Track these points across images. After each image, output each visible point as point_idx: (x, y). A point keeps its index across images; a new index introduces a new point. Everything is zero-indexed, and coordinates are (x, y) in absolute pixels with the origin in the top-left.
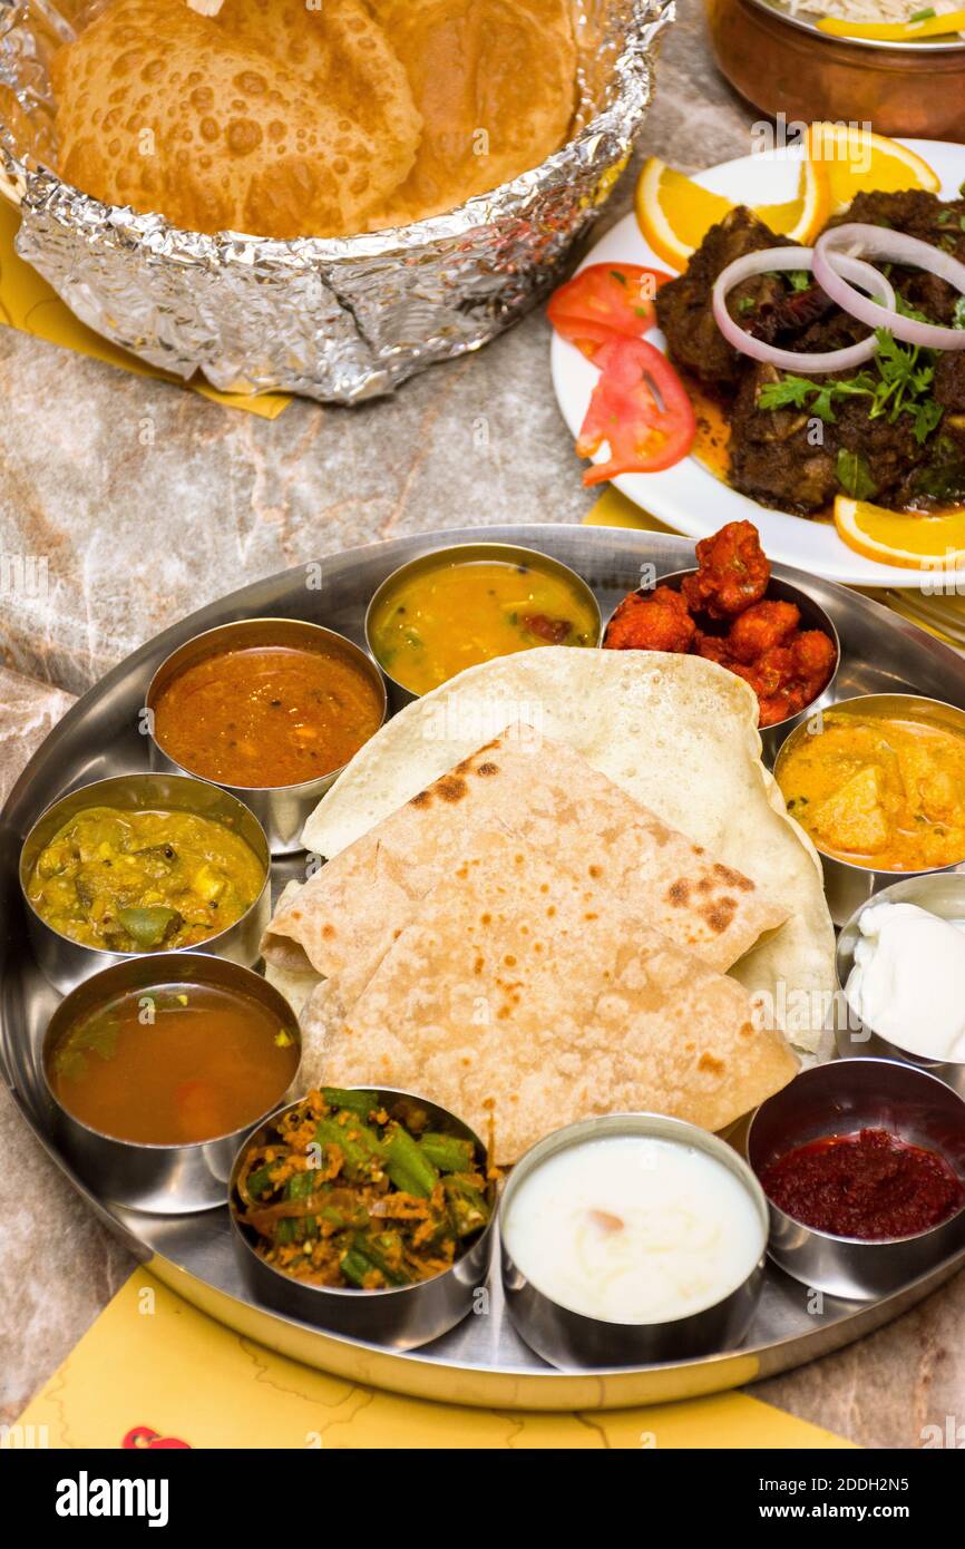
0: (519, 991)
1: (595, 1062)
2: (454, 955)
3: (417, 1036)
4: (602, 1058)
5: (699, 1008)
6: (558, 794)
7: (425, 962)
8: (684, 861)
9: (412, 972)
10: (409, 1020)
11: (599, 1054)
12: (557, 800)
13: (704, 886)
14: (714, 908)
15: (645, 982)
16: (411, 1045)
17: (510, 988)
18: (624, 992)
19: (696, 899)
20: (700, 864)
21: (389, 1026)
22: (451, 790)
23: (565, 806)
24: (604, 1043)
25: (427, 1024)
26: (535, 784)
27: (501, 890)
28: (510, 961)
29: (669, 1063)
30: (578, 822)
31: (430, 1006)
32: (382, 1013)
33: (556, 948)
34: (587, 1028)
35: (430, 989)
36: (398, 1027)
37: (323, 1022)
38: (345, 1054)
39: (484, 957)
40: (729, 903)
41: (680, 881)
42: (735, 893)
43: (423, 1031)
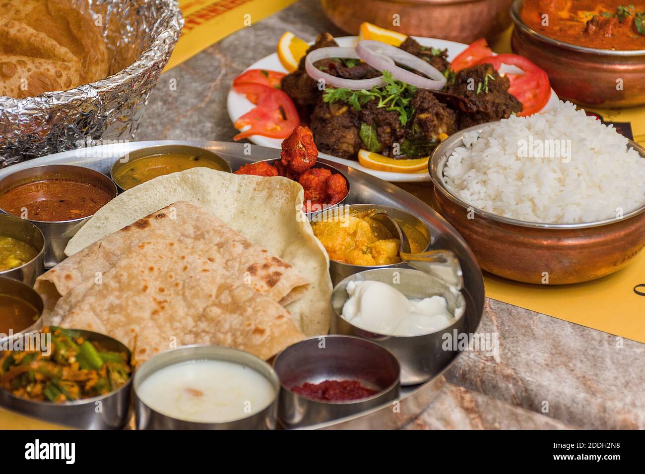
0: (165, 304)
1: (201, 338)
2: (133, 282)
3: (109, 319)
4: (205, 336)
5: (257, 309)
6: (197, 228)
7: (117, 285)
8: (257, 256)
9: (109, 288)
10: (105, 310)
11: (203, 334)
12: (195, 230)
13: (266, 266)
14: (270, 276)
15: (230, 300)
16: (105, 323)
17: (160, 303)
18: (219, 305)
19: (261, 272)
20: (264, 257)
21: (95, 312)
22: (142, 224)
23: (199, 233)
24: (207, 329)
25: (115, 313)
26: (184, 222)
27: (161, 257)
28: (162, 290)
29: (238, 333)
30: (204, 239)
31: (117, 305)
32: (91, 305)
33: (186, 285)
34: (199, 323)
35: (118, 297)
36: (99, 313)
37: (61, 315)
38: (69, 323)
39: (148, 286)
40: (278, 274)
41: (253, 264)
42: (281, 269)
43: (112, 316)
